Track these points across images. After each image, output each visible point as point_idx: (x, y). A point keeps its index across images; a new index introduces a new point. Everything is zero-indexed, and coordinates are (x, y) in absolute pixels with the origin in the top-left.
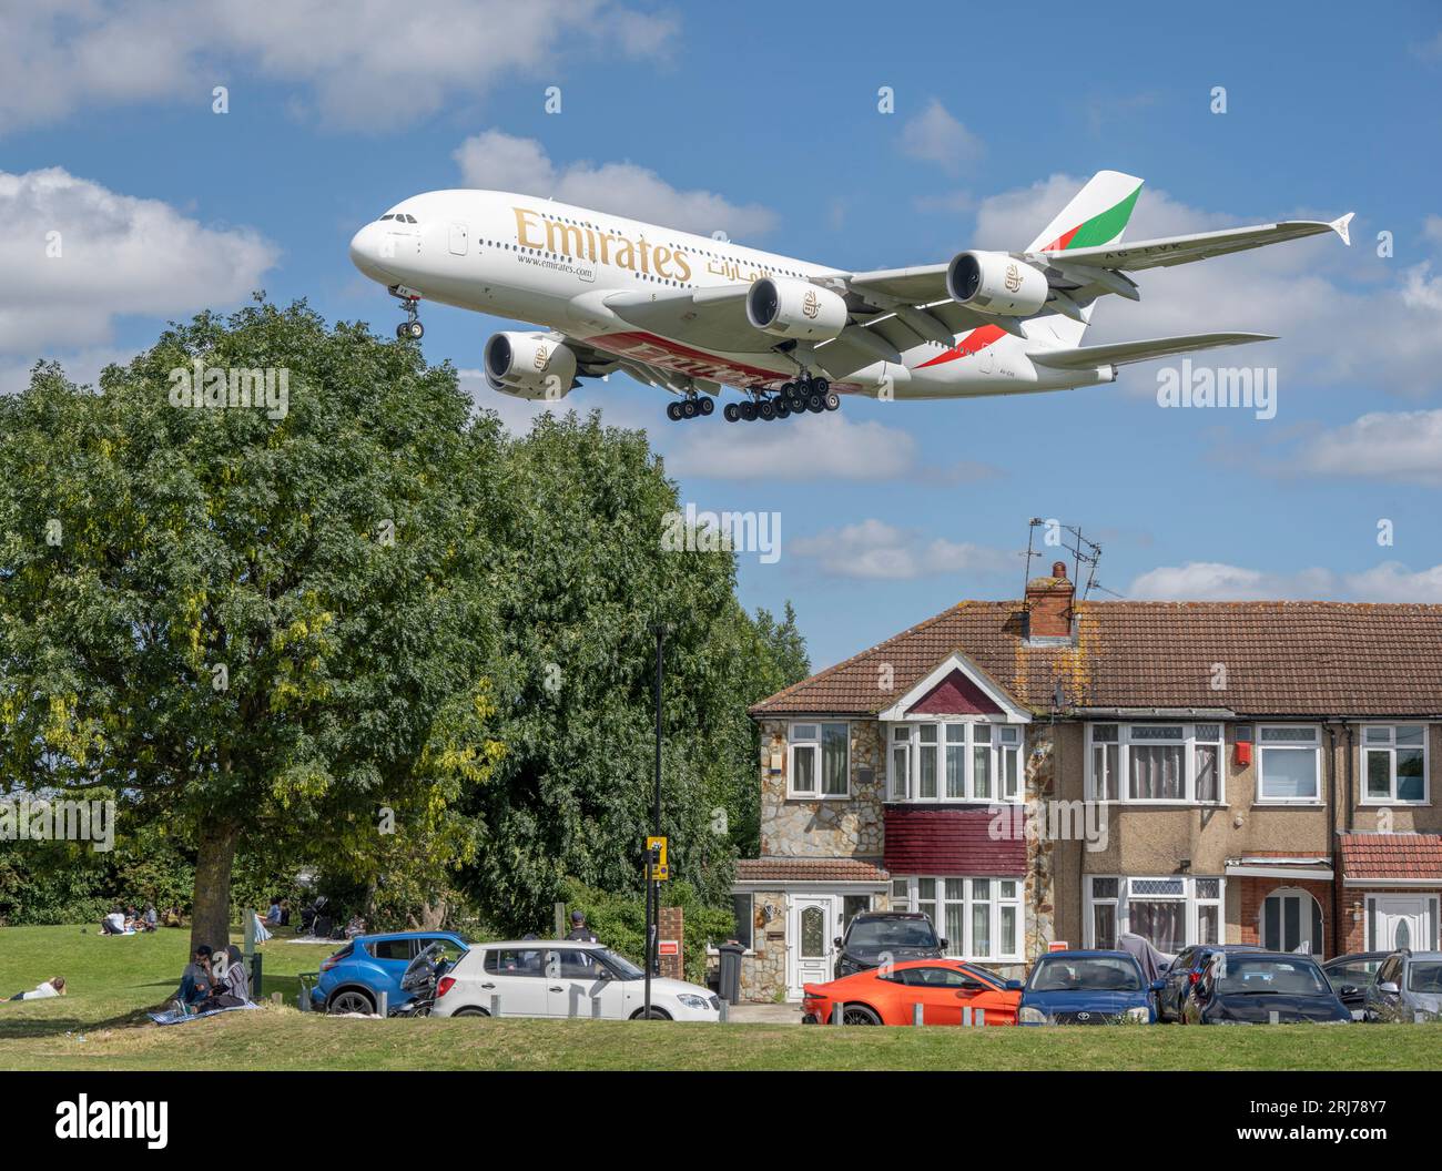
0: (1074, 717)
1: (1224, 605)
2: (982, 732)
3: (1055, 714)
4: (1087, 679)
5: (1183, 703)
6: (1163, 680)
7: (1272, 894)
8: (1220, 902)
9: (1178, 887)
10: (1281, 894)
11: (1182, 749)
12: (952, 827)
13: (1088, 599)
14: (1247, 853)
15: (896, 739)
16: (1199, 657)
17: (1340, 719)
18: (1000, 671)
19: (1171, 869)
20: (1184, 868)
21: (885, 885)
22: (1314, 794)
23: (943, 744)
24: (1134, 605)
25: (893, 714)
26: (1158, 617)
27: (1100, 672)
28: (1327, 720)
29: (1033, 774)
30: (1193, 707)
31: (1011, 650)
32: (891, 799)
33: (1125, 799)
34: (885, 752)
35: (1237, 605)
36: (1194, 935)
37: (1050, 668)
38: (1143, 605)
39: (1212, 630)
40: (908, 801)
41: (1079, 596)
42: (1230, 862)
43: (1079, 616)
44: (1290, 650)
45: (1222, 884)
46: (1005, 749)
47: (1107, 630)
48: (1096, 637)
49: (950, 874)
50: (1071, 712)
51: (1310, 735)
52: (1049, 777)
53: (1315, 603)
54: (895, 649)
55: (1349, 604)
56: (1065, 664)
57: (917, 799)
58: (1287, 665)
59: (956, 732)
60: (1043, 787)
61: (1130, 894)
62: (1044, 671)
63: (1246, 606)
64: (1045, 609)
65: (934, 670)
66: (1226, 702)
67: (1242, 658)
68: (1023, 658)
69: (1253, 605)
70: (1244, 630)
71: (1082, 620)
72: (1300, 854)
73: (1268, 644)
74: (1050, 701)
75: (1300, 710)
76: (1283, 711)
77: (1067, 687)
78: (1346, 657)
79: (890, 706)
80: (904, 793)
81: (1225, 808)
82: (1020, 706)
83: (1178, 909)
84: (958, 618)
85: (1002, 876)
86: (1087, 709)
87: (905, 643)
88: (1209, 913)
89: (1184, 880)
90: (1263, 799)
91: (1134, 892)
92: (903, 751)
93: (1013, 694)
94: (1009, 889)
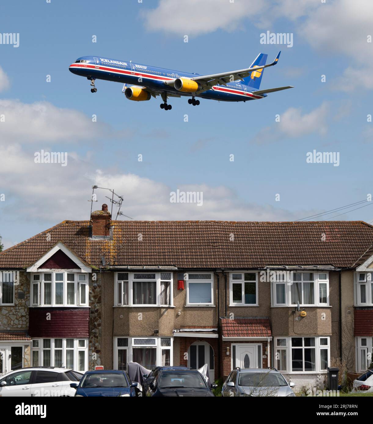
0: (110, 270)
1: (174, 222)
2: (71, 277)
3: (102, 268)
4: (116, 254)
5: (156, 263)
6: (148, 254)
7: (193, 344)
8: (171, 348)
9: (153, 342)
10: (197, 344)
11: (155, 283)
12: (58, 317)
13: (117, 220)
14: (183, 327)
15: (34, 280)
16: (163, 244)
17: (221, 270)
18: (79, 250)
19: (150, 334)
20: (156, 333)
21: (29, 342)
22: (211, 302)
23: (54, 281)
24: (136, 222)
25: (33, 269)
26: (147, 227)
27: (121, 251)
28: (216, 270)
29: (93, 294)
30: (160, 265)
31: (84, 241)
32: (32, 305)
33: (131, 305)
34: (29, 285)
35: (180, 222)
36: (160, 362)
37: (100, 249)
38: (140, 222)
39: (169, 233)
40: (39, 306)
41: (113, 218)
42: (175, 331)
43: (114, 227)
44: (201, 241)
45: (172, 340)
46: (80, 284)
47: (125, 233)
48: (120, 236)
49: (57, 337)
50: (109, 267)
51: (209, 277)
52: (99, 295)
53: (212, 221)
54: (34, 241)
55: (226, 222)
56: (107, 247)
57: (43, 305)
58: (200, 247)
59: (60, 277)
60: (97, 300)
61: (133, 345)
62: (98, 250)
63: (183, 222)
64: (98, 224)
65: (50, 250)
66: (174, 263)
67: (181, 244)
68: (89, 244)
69: (186, 222)
70: (182, 233)
71: (114, 229)
72: (205, 327)
73: (192, 238)
74: (100, 263)
75: (205, 267)
76: (198, 267)
77: (107, 257)
78: (225, 244)
79: (31, 265)
80: (37, 302)
81: (173, 308)
82: (87, 264)
83: (154, 351)
84: (62, 228)
85: (79, 338)
86: (116, 267)
87: (39, 238)
88: (166, 353)
89: (156, 339)
90: (189, 304)
91: (135, 344)
92: (37, 285)
93: (84, 261)
94: (82, 344)
